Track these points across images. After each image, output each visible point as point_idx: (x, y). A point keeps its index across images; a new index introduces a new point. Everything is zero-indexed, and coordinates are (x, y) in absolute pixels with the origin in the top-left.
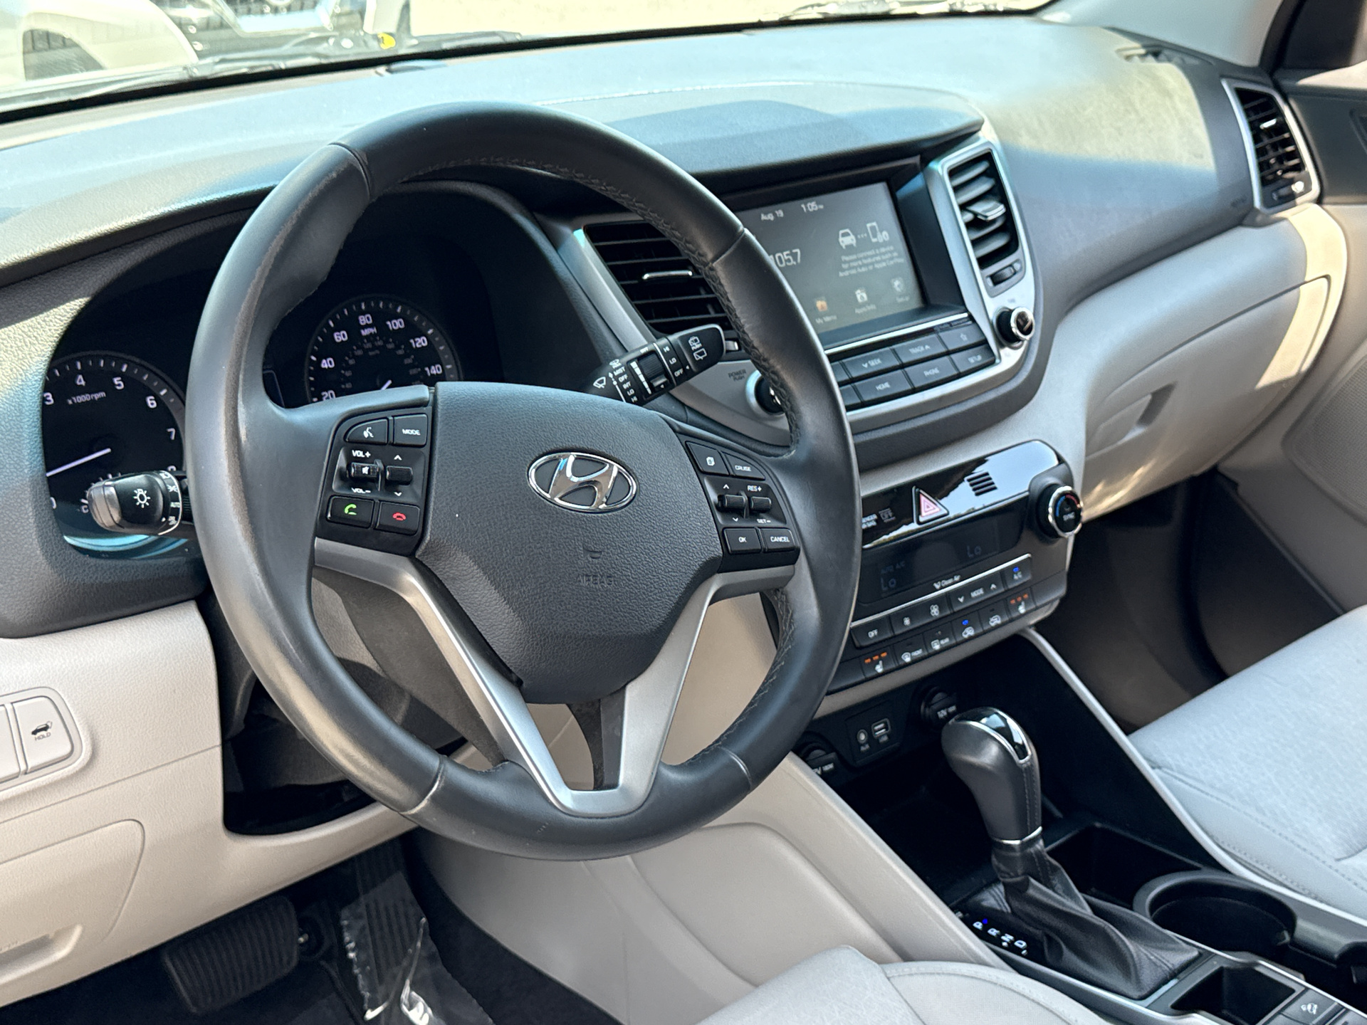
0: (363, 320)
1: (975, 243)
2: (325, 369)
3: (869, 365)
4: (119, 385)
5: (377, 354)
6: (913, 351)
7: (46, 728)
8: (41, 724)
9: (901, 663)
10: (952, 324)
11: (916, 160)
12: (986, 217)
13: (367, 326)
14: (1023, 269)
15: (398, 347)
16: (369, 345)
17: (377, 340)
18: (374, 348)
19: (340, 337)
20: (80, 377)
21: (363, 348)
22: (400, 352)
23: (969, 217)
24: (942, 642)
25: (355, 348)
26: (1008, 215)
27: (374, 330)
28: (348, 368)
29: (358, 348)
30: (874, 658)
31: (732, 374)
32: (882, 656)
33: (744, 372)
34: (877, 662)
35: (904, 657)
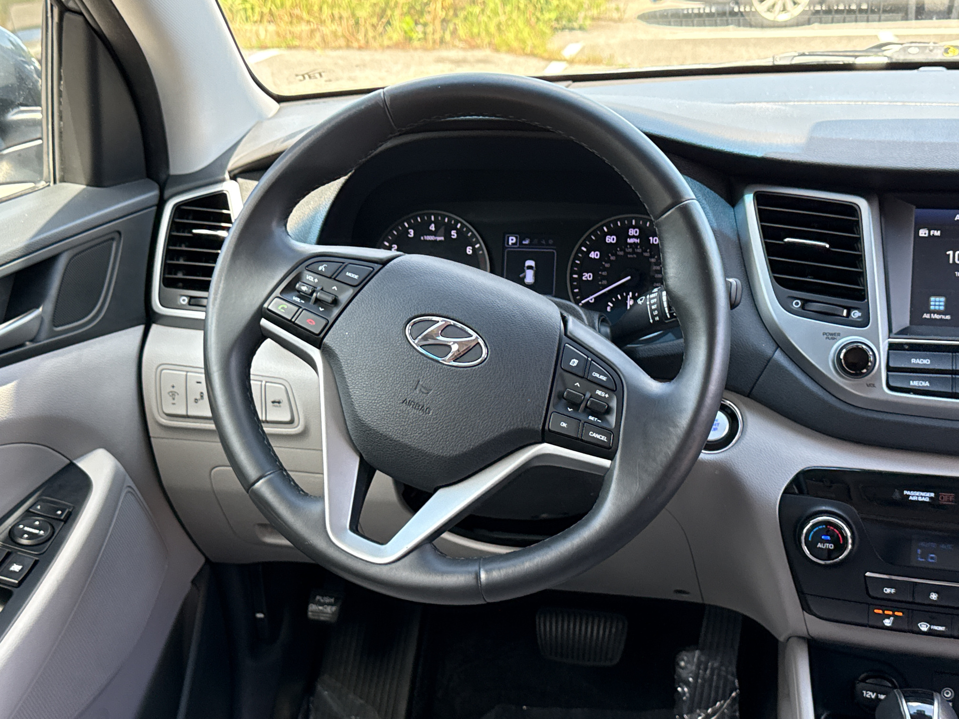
0: (632, 232)
2: (591, 258)
4: (454, 235)
5: (634, 258)
7: (279, 402)
8: (277, 399)
13: (634, 237)
15: (652, 256)
16: (630, 250)
17: (637, 248)
18: (634, 253)
19: (610, 239)
20: (433, 225)
21: (624, 251)
22: (653, 260)
25: (618, 249)
27: (638, 241)
28: (609, 261)
29: (621, 250)
30: (886, 612)
31: (826, 334)
32: (896, 613)
33: (839, 334)
34: (888, 617)
35: (921, 625)
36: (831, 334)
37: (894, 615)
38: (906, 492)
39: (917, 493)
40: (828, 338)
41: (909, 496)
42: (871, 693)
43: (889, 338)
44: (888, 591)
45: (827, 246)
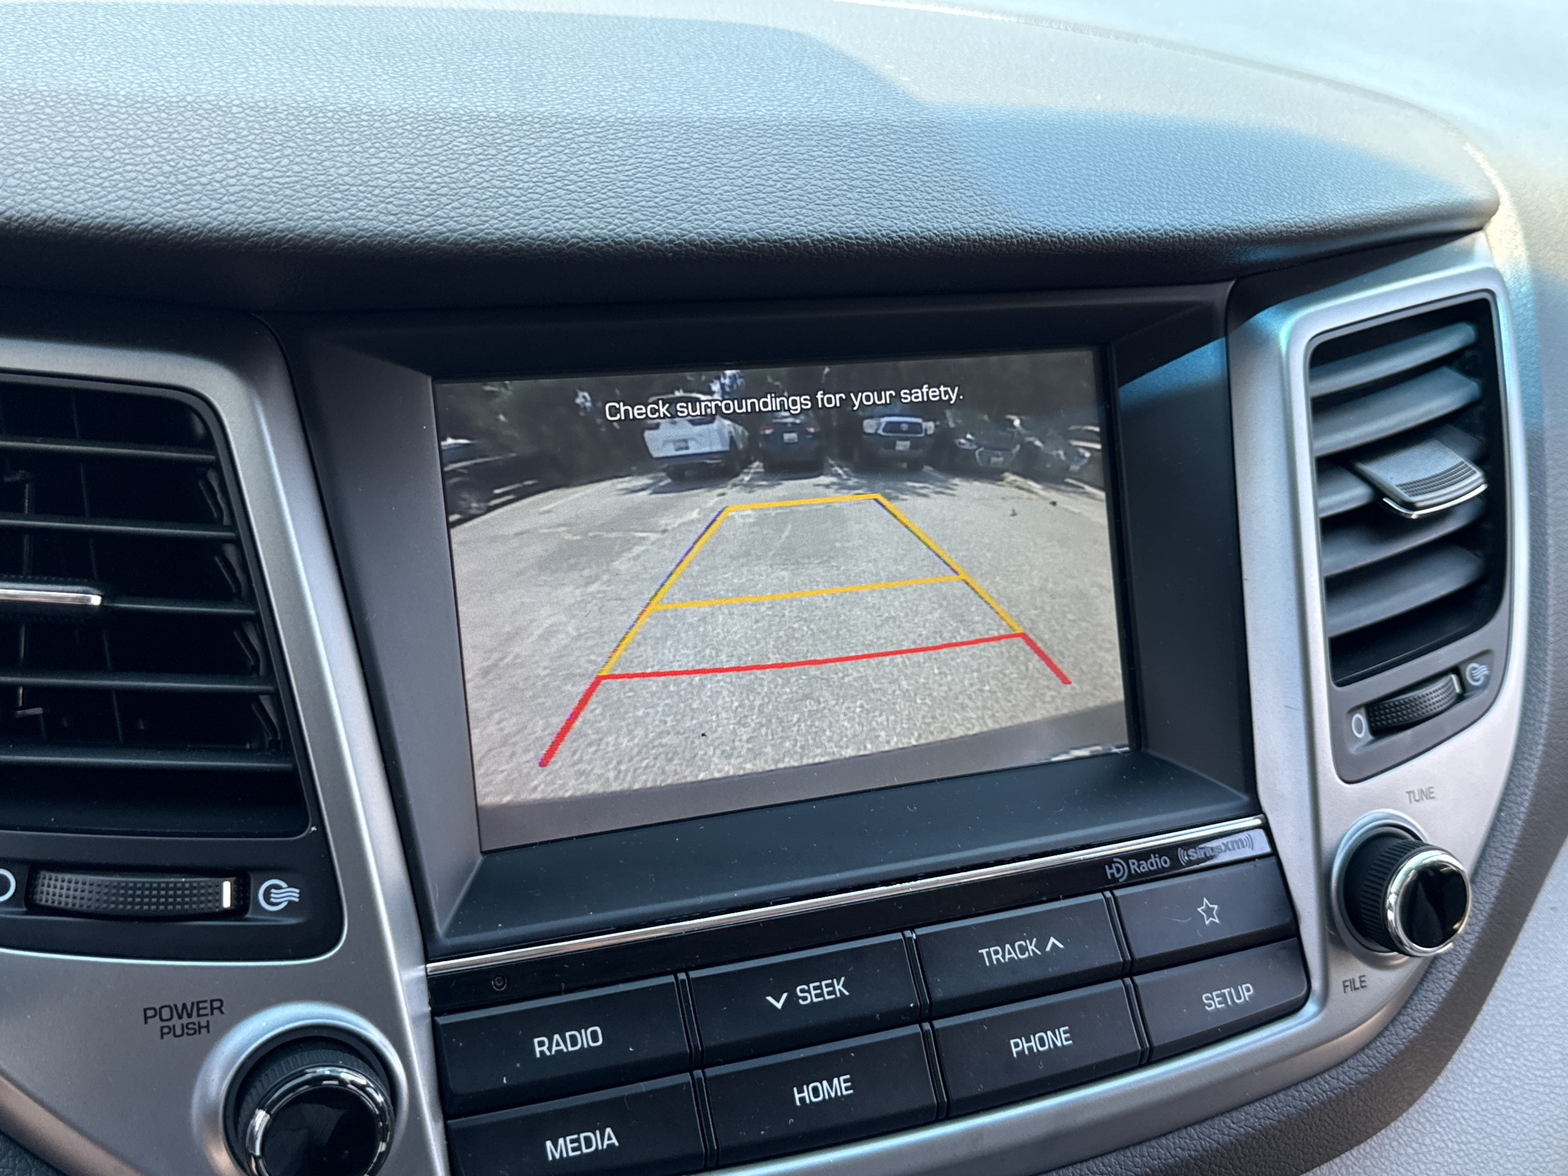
1: (1336, 586)
3: (793, 998)
6: (994, 955)
10: (1183, 857)
11: (1218, 294)
12: (1411, 506)
14: (1494, 684)
23: (1350, 495)
26: (1494, 503)
31: (158, 1012)
33: (217, 1006)
36: (183, 1011)
40: (172, 1029)
43: (427, 960)
45: (96, 600)
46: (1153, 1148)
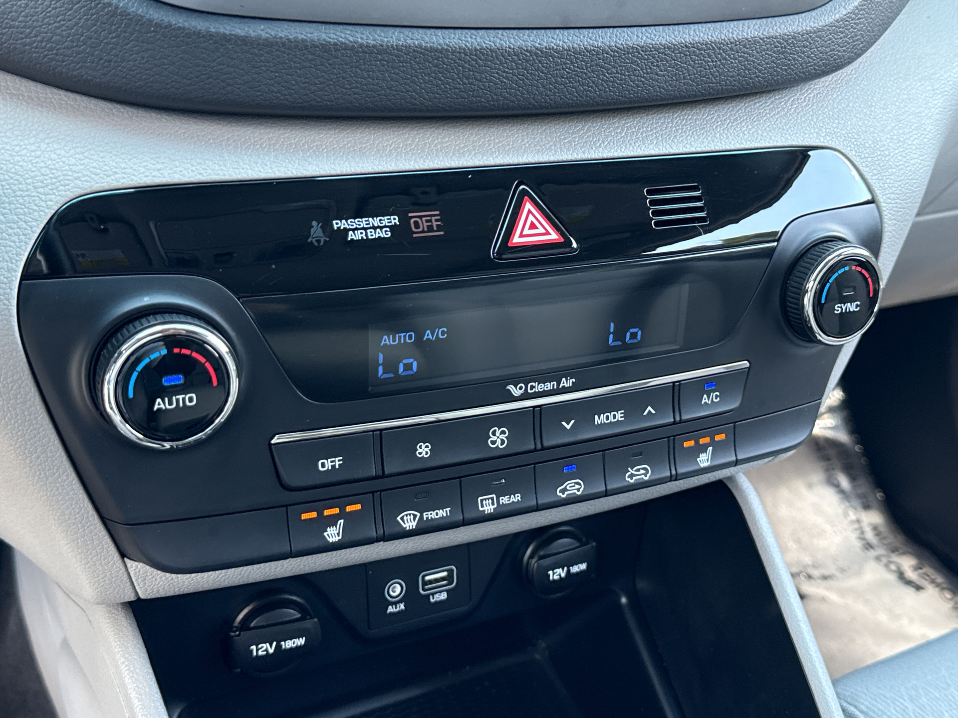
9: (395, 530)
24: (505, 500)
30: (327, 513)
32: (349, 509)
34: (332, 521)
35: (402, 519)
37: (342, 515)
38: (337, 224)
39: (363, 222)
41: (346, 231)
42: (265, 646)
44: (327, 464)
46: (686, 28)
